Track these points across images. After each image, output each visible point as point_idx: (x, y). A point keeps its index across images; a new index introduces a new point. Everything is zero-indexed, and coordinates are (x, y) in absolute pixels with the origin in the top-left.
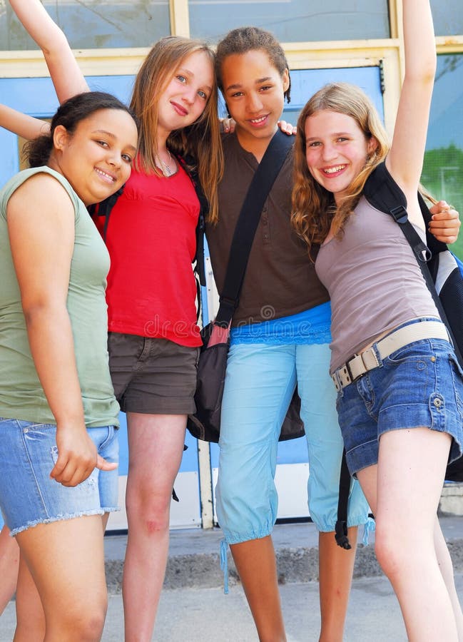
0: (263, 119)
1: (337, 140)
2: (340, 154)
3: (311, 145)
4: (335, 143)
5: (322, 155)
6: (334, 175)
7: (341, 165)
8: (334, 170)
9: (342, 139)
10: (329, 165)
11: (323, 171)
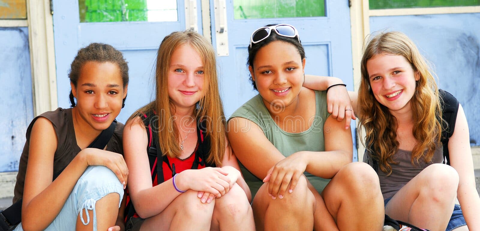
0: (105, 115)
1: (393, 73)
2: (397, 83)
3: (374, 79)
4: (391, 76)
5: (383, 86)
6: (395, 98)
7: (399, 91)
8: (394, 95)
9: (396, 72)
10: (390, 92)
11: (386, 97)
